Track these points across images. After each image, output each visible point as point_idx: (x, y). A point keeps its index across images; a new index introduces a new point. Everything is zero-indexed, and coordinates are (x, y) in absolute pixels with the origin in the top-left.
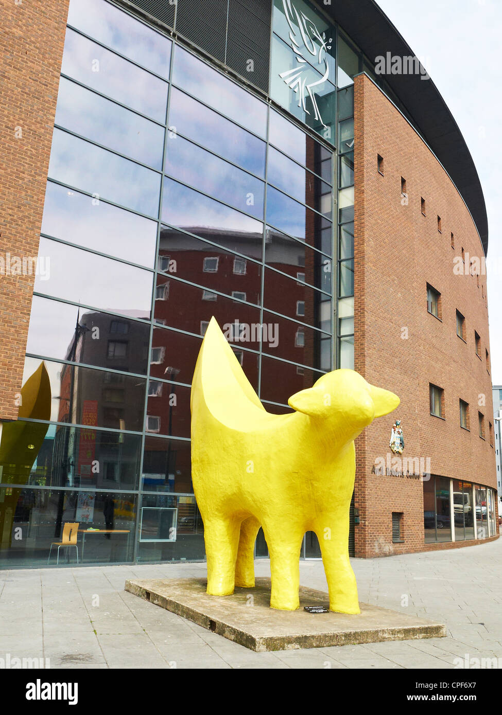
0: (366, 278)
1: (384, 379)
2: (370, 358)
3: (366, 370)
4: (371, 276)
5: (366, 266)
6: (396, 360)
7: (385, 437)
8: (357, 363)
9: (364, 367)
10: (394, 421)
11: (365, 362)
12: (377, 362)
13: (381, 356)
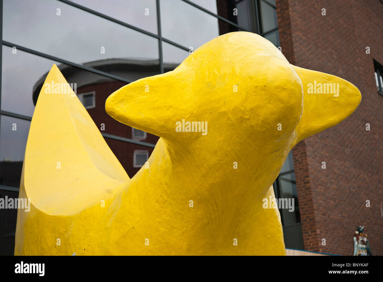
0: (295, 50)
1: (335, 173)
2: (312, 147)
3: (309, 163)
4: (302, 47)
5: (294, 35)
6: (347, 151)
7: (346, 249)
8: (297, 155)
9: (306, 159)
10: (354, 227)
11: (306, 153)
12: (322, 152)
13: (326, 144)
